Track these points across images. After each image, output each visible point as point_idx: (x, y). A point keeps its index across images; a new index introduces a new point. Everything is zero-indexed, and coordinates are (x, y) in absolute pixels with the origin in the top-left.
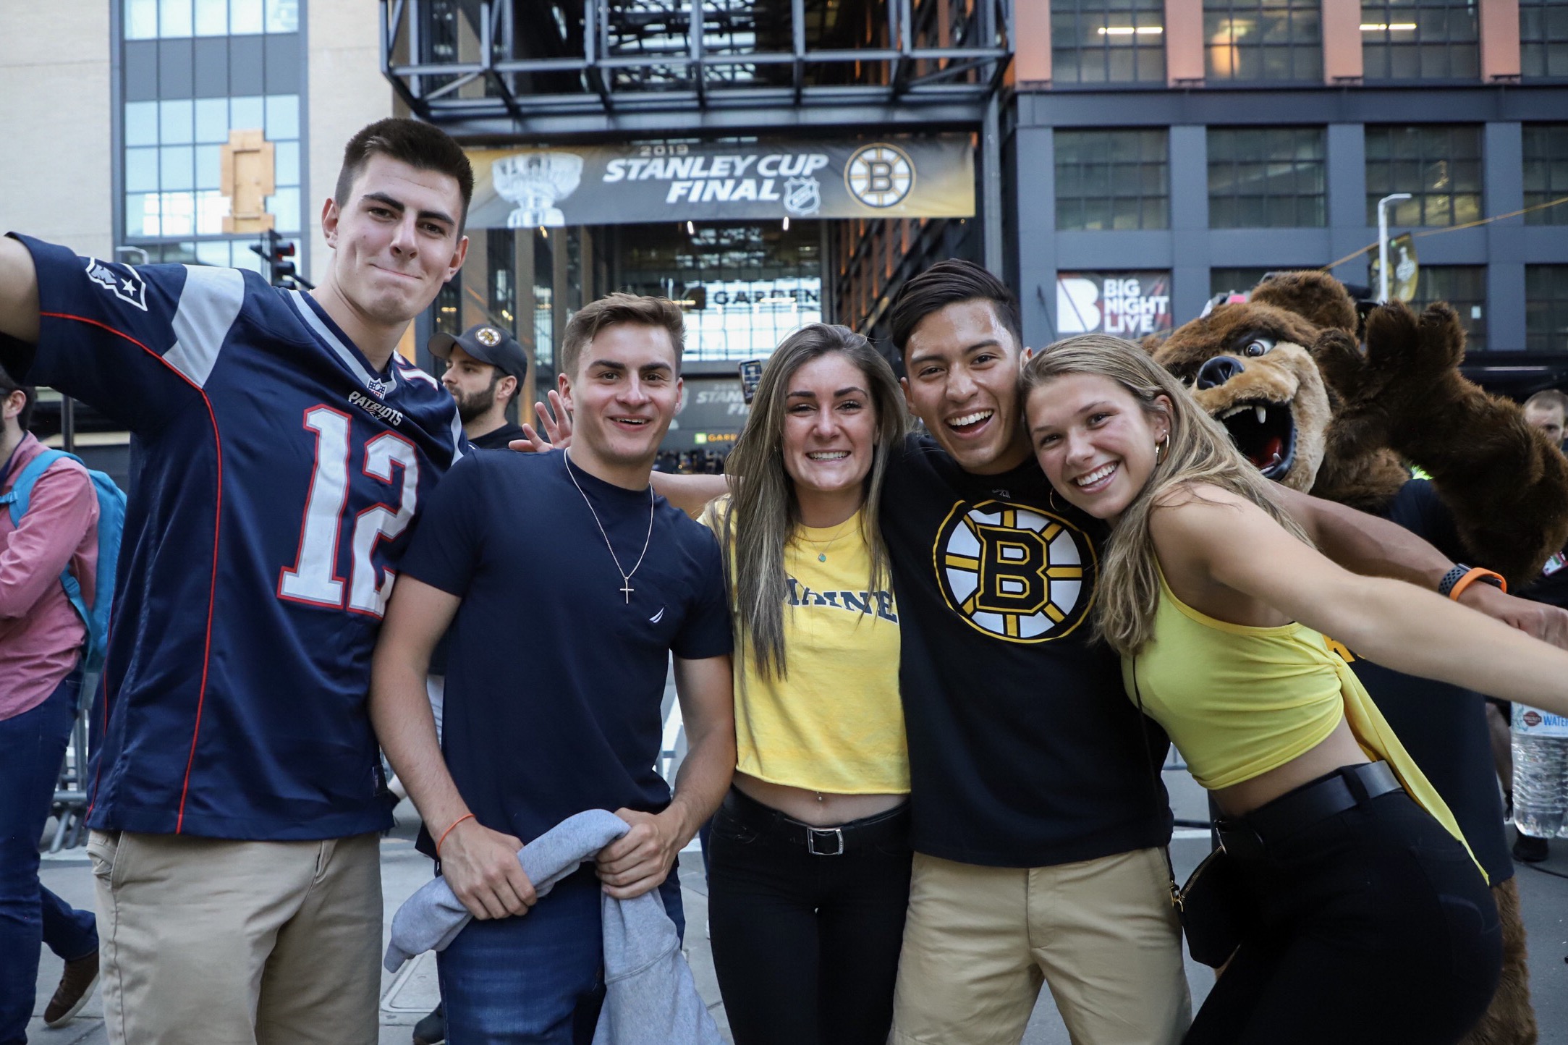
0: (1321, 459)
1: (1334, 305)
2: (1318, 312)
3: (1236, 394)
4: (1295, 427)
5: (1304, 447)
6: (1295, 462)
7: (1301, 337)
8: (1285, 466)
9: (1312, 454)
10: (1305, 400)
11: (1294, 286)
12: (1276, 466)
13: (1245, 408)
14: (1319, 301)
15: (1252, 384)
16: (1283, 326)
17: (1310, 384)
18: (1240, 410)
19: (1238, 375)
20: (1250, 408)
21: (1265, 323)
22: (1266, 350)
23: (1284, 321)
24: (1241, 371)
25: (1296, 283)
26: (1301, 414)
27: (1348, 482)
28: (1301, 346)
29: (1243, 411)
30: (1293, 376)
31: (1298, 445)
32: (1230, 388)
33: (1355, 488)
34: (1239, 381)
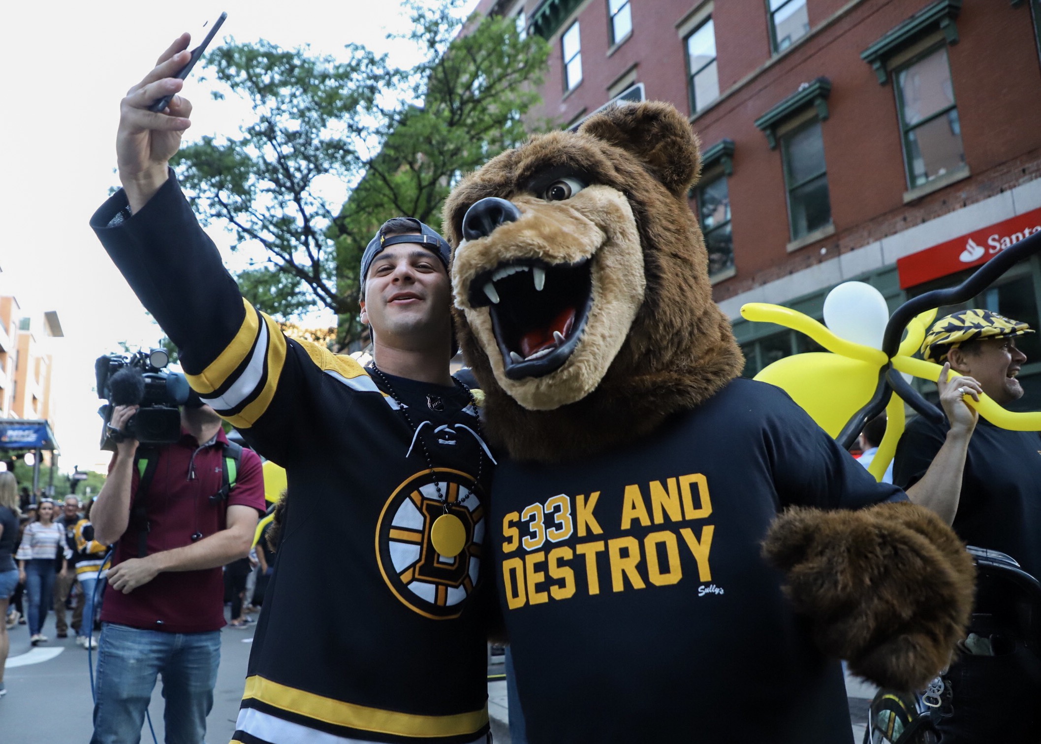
0: (622, 339)
1: (674, 143)
2: (654, 151)
3: (500, 251)
4: (592, 296)
5: (597, 324)
6: (580, 345)
7: (620, 178)
8: (565, 349)
9: (606, 333)
10: (610, 260)
11: (630, 118)
12: (556, 347)
13: (519, 269)
14: (657, 138)
15: (521, 239)
16: (597, 164)
17: (619, 239)
18: (511, 271)
19: (509, 225)
20: (526, 269)
21: (572, 158)
22: (573, 192)
23: (600, 156)
24: (513, 219)
25: (633, 114)
26: (601, 280)
27: (660, 367)
28: (619, 190)
29: (517, 273)
30: (597, 229)
31: (591, 319)
32: (494, 244)
33: (665, 375)
34: (507, 233)
